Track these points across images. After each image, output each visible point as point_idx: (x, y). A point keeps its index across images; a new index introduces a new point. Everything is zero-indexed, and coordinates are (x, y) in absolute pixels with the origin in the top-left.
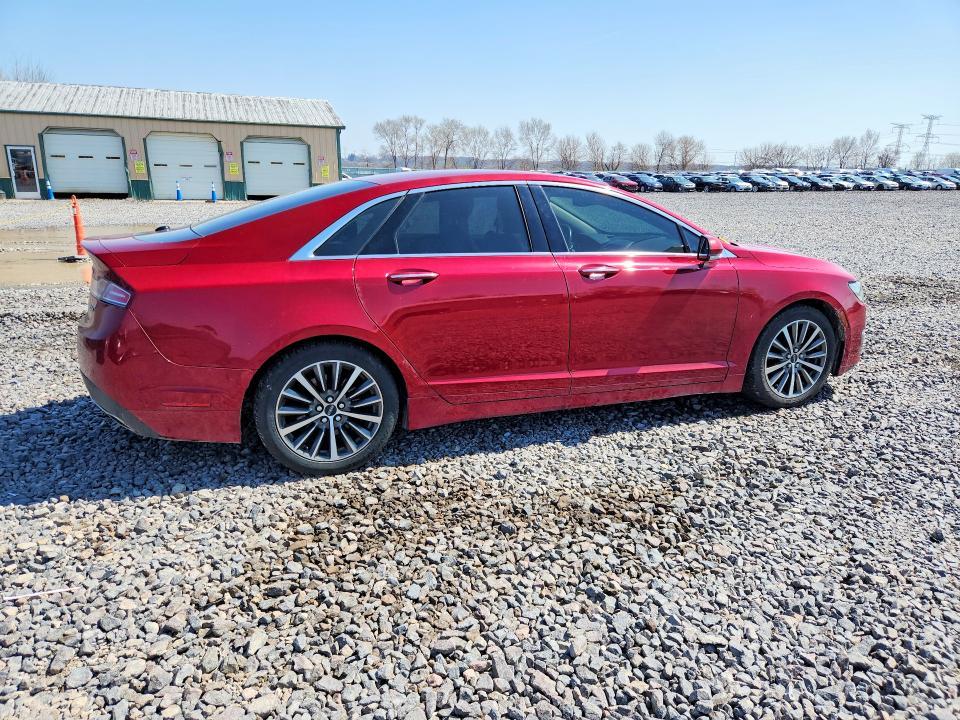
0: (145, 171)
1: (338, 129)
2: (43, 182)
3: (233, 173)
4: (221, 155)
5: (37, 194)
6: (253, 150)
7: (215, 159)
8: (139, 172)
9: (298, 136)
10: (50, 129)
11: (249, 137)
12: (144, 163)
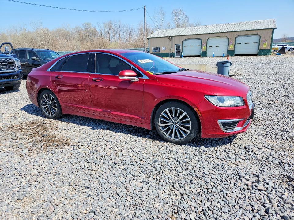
0: (205, 49)
1: (273, 29)
2: (181, 53)
3: (231, 48)
4: (229, 42)
5: (180, 56)
6: (239, 40)
7: (226, 44)
8: (204, 49)
9: (257, 33)
10: (185, 39)
11: (239, 36)
12: (206, 46)
